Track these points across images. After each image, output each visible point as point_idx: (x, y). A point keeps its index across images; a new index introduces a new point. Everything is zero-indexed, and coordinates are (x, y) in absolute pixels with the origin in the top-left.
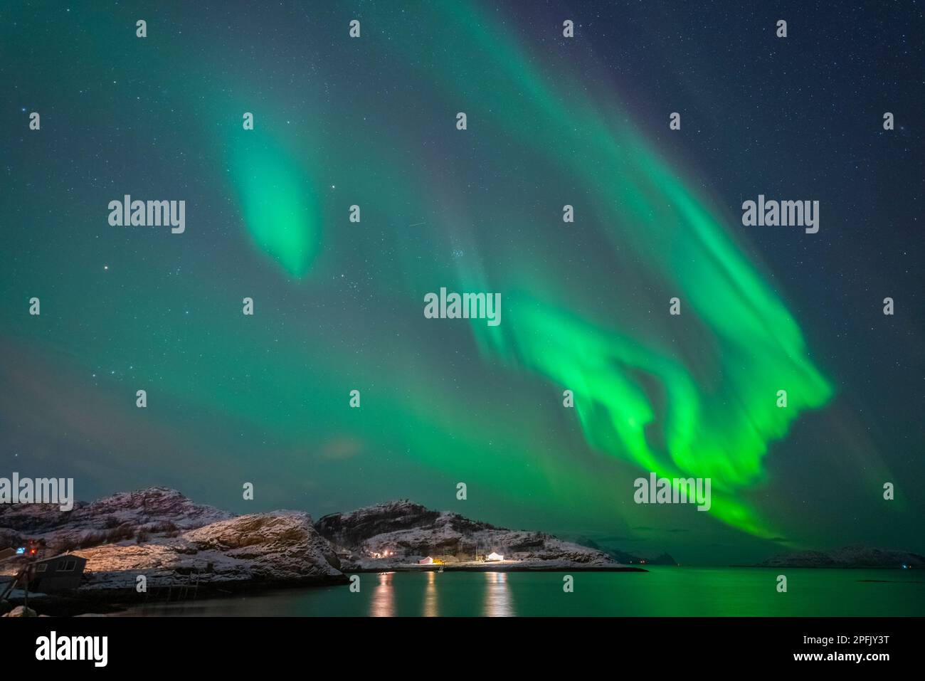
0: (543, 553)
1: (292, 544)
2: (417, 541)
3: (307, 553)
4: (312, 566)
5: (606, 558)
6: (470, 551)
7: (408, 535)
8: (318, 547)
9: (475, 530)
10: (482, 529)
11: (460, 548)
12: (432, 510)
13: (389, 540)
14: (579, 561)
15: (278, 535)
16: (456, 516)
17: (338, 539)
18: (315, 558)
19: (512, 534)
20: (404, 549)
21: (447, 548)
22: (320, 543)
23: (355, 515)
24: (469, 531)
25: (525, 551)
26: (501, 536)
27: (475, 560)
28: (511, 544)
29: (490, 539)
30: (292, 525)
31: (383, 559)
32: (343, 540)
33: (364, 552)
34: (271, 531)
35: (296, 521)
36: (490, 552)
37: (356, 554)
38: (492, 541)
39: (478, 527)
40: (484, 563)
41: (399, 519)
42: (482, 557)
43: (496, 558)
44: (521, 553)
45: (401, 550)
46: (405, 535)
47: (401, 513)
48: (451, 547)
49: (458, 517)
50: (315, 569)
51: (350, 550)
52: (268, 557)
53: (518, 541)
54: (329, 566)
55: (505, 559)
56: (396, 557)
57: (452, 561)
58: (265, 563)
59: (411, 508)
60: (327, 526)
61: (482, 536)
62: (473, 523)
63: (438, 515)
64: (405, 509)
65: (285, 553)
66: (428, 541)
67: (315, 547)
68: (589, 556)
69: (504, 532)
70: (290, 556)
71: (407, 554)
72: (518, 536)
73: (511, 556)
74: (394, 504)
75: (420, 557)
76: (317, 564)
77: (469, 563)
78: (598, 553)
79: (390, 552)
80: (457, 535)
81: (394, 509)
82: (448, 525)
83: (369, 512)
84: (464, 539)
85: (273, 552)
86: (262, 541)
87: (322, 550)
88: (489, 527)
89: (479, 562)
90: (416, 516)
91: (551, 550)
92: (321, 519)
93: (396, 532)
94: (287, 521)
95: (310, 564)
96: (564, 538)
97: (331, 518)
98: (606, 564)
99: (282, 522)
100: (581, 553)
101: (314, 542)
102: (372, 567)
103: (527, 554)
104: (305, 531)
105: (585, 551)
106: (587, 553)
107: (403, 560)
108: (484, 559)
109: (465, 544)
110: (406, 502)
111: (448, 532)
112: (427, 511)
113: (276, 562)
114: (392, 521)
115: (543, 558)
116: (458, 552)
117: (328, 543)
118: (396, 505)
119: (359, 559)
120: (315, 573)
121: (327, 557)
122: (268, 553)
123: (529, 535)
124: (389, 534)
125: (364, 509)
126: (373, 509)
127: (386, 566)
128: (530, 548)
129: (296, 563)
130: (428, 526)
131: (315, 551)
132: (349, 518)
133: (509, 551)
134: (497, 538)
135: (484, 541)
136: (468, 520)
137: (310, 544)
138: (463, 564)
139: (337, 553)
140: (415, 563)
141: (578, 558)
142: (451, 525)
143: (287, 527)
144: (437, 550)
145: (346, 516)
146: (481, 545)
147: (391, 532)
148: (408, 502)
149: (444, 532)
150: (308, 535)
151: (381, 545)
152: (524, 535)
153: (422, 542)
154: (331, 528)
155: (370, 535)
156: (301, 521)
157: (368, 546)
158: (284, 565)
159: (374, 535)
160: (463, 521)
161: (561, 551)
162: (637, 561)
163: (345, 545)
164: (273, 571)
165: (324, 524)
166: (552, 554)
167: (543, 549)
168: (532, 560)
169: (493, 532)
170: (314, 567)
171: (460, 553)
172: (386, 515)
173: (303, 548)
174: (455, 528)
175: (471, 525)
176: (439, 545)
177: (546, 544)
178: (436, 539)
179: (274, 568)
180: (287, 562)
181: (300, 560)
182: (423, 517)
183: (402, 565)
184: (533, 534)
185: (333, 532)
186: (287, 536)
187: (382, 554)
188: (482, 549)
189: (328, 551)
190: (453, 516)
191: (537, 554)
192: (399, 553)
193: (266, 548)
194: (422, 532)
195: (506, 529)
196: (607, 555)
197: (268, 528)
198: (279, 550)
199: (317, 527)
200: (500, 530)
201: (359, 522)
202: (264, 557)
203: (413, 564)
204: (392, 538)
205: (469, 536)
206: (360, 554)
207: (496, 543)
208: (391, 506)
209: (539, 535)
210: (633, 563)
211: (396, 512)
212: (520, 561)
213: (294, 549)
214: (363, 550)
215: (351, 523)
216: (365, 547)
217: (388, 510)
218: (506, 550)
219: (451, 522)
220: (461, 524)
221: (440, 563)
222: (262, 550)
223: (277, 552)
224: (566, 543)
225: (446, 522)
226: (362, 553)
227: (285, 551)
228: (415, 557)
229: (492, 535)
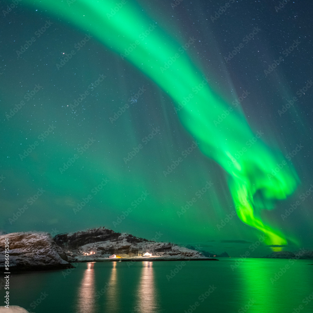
0: (171, 252)
1: (41, 248)
2: (108, 247)
3: (49, 253)
4: (52, 259)
5: (200, 254)
6: (135, 252)
7: (103, 244)
8: (55, 250)
9: (139, 242)
10: (142, 242)
11: (130, 250)
12: (117, 232)
13: (94, 247)
14: (188, 256)
15: (32, 243)
16: (129, 235)
17: (65, 246)
18: (54, 255)
19: (157, 244)
20: (101, 251)
21: (124, 250)
22: (57, 248)
23: (75, 234)
24: (135, 242)
25: (162, 251)
26: (151, 244)
27: (137, 256)
28: (156, 249)
29: (145, 246)
30: (41, 239)
31: (90, 256)
32: (68, 246)
33: (79, 252)
34: (28, 241)
35: (43, 237)
36: (145, 252)
37: (75, 253)
38: (146, 247)
39: (140, 240)
40: (142, 257)
41: (99, 236)
42: (141, 254)
43: (148, 255)
44: (160, 253)
45: (99, 252)
46: (102, 244)
47: (101, 234)
48: (126, 250)
49: (130, 236)
50: (53, 261)
51: (72, 251)
52: (26, 254)
53: (159, 247)
54: (61, 259)
55: (152, 255)
56: (96, 255)
57: (126, 257)
58: (25, 258)
59: (106, 231)
60: (59, 239)
61: (142, 244)
62: (137, 238)
63: (120, 235)
64: (103, 232)
65: (37, 253)
66: (114, 247)
67: (54, 249)
68: (192, 253)
69: (153, 242)
70: (39, 254)
71: (103, 253)
72: (159, 245)
73: (155, 254)
74: (97, 229)
75: (109, 255)
76: (54, 258)
77: (135, 257)
78: (196, 252)
79: (93, 253)
80: (129, 244)
81: (97, 231)
82: (125, 240)
83: (83, 232)
84: (132, 246)
85: (30, 252)
86: (23, 247)
87: (58, 251)
88: (145, 240)
89: (139, 257)
90: (108, 235)
91: (175, 251)
92: (56, 236)
93: (98, 243)
94: (38, 236)
95: (51, 258)
96: (181, 246)
97: (61, 236)
98: (200, 257)
99: (35, 237)
100: (189, 252)
101: (53, 247)
102: (84, 260)
103: (163, 253)
104: (48, 242)
105: (191, 251)
106: (191, 252)
107: (101, 256)
108: (142, 255)
109: (133, 248)
110: (103, 228)
111: (125, 243)
112: (114, 233)
113: (31, 257)
114: (96, 237)
115: (171, 255)
116: (129, 252)
117: (60, 247)
118: (98, 230)
119: (76, 256)
120: (53, 263)
121: (60, 255)
122: (26, 253)
123: (165, 244)
124: (93, 244)
125: (80, 231)
126: (85, 231)
127: (91, 259)
128: (165, 250)
129: (43, 258)
130: (114, 240)
131: (54, 252)
132: (72, 236)
133: (154, 252)
134: (149, 246)
135: (143, 247)
136: (135, 237)
137: (51, 248)
138: (131, 258)
139: (66, 253)
140: (107, 257)
141: (187, 254)
142: (126, 240)
143: (38, 240)
144: (118, 251)
145: (70, 235)
146: (141, 249)
147: (94, 243)
148: (105, 228)
149: (122, 243)
150: (50, 244)
151: (89, 249)
152: (162, 244)
153: (111, 248)
154: (62, 240)
155: (83, 244)
156: (46, 237)
157: (82, 249)
158: (36, 259)
159: (86, 244)
160: (132, 238)
161: (180, 252)
162: (212, 256)
163: (69, 249)
164: (29, 262)
165: (57, 238)
166: (175, 252)
167: (171, 250)
168: (165, 256)
169: (147, 243)
170: (53, 260)
171: (130, 253)
172: (92, 234)
173: (47, 250)
174: (128, 241)
175: (136, 240)
176: (119, 249)
177: (173, 248)
178: (118, 246)
179: (30, 260)
180: (37, 257)
181: (45, 256)
182: (112, 235)
183: (99, 258)
184: (167, 244)
185: (62, 243)
186: (38, 244)
187: (89, 253)
188: (141, 251)
189: (61, 252)
190: (128, 235)
191: (168, 253)
192: (99, 253)
193: (25, 250)
194: (111, 243)
195: (154, 242)
196: (201, 253)
197: (27, 240)
198: (33, 251)
199: (55, 239)
200: (151, 242)
201: (78, 238)
202: (24, 255)
203: (105, 258)
204: (95, 246)
205: (135, 245)
206: (77, 253)
207: (148, 248)
208: (95, 230)
209: (169, 244)
210: (211, 257)
211: (97, 233)
212: (159, 256)
213: (42, 251)
214: (79, 251)
215: (73, 238)
216: (80, 250)
217: (93, 232)
218: (153, 251)
219: (126, 238)
220: (131, 239)
221: (119, 258)
222: (23, 251)
223: (31, 252)
224: (182, 248)
225: (124, 238)
226: (78, 253)
227: (37, 251)
228: (107, 255)
229: (147, 244)
